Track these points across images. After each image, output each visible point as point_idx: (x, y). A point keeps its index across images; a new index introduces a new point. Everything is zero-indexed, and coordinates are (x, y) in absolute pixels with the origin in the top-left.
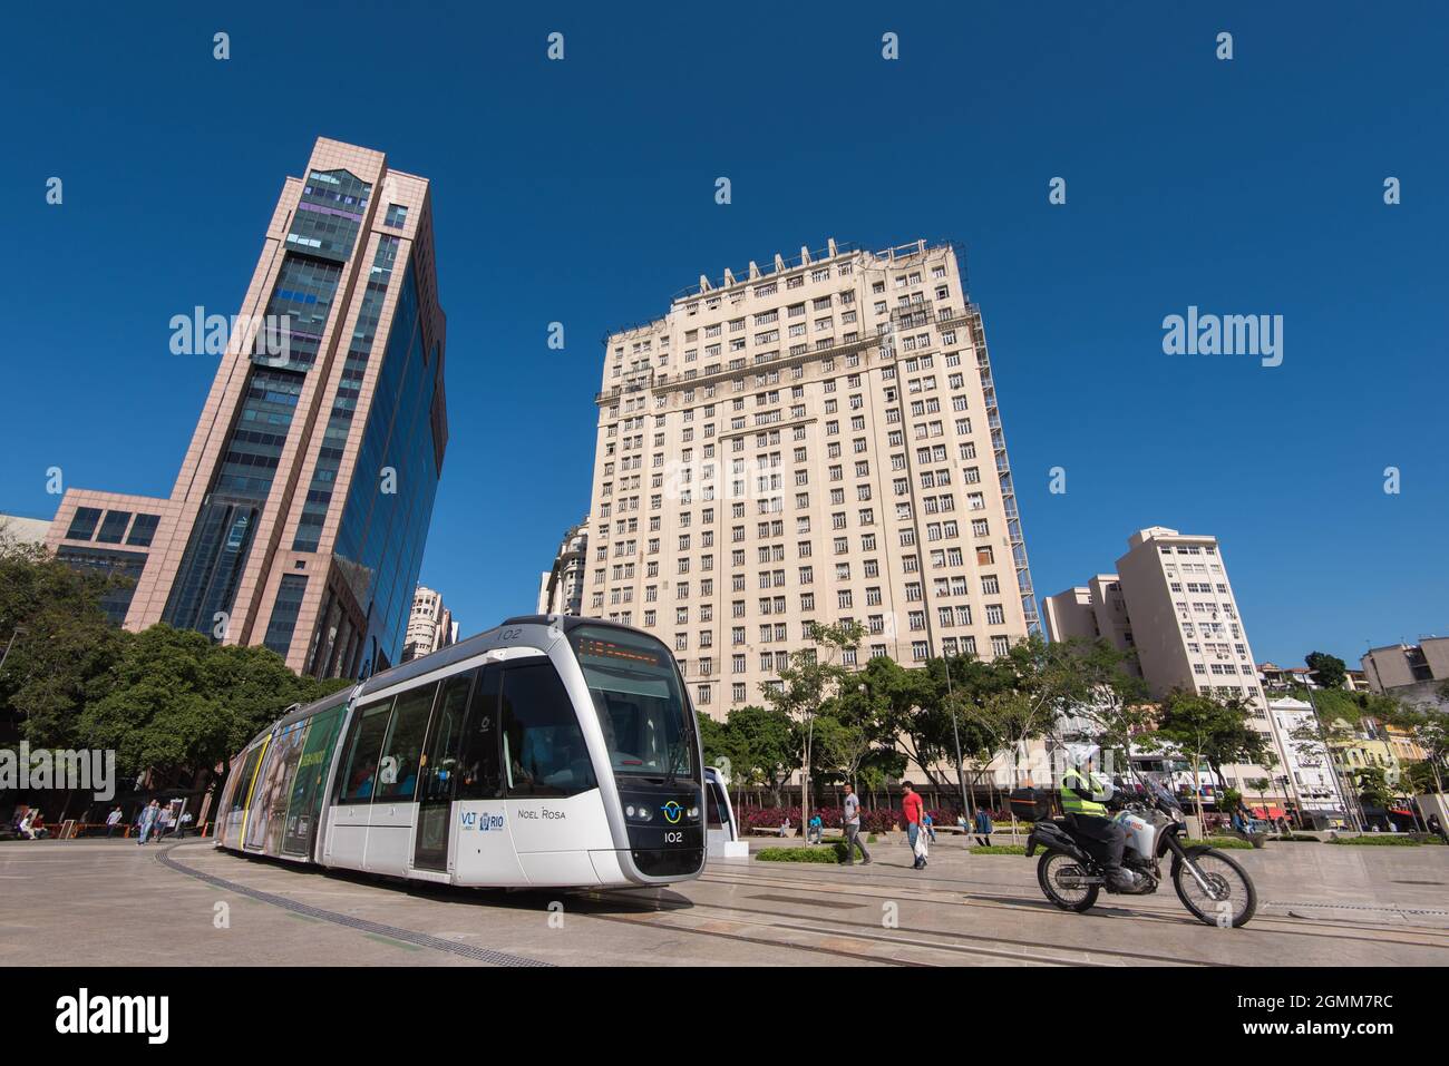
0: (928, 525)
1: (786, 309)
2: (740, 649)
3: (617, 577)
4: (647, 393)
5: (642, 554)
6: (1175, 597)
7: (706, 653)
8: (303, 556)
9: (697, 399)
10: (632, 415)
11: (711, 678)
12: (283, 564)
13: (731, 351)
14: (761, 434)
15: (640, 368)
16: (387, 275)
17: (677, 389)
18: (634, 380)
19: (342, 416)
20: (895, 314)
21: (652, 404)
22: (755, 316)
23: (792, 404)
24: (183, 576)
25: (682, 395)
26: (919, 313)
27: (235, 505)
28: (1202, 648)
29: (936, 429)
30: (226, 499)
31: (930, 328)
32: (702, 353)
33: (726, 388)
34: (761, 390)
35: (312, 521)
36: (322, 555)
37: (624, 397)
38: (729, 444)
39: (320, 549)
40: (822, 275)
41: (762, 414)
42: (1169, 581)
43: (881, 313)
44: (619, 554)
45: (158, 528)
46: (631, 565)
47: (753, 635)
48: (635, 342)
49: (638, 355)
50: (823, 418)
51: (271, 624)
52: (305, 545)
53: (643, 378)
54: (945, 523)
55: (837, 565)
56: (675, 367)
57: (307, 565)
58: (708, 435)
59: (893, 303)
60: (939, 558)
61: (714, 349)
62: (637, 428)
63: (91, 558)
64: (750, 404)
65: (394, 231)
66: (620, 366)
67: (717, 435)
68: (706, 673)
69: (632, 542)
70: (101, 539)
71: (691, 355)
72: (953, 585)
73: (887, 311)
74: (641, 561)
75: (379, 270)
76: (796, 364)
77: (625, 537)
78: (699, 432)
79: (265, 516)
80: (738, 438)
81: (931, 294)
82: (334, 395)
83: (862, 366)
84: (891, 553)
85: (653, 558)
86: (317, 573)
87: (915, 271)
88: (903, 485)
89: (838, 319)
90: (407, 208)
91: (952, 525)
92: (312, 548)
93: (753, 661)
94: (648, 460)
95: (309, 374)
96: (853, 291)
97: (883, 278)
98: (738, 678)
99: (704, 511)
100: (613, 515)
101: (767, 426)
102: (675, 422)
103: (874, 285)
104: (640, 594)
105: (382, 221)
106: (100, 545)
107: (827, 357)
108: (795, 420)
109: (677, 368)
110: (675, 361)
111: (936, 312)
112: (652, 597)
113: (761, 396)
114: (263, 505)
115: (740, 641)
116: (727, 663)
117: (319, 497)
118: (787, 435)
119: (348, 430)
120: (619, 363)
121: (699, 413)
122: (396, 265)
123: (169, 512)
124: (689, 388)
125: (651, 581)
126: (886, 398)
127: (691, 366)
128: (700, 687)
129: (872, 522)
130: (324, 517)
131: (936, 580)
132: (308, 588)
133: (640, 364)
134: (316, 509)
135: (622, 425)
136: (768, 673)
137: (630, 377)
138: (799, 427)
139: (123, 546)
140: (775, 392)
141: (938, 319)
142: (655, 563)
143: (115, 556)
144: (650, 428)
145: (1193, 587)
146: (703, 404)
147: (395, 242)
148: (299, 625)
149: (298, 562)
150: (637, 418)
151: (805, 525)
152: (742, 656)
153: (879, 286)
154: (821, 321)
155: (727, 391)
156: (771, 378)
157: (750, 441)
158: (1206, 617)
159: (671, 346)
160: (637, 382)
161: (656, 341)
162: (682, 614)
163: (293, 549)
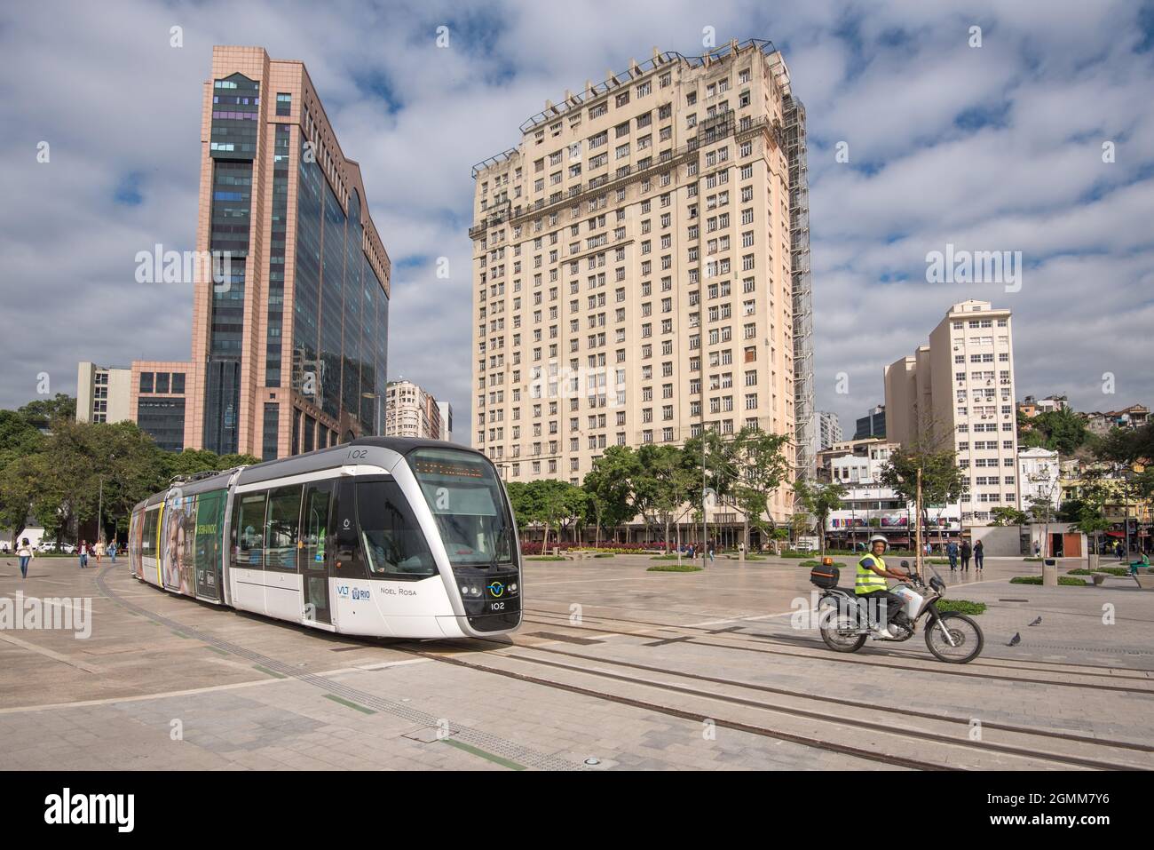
0: (710, 331)
1: (615, 129)
2: (575, 434)
3: (493, 384)
4: (506, 225)
5: (508, 365)
6: (956, 368)
7: (553, 437)
8: (273, 390)
9: (544, 228)
10: (496, 247)
11: (556, 455)
12: (262, 397)
13: (571, 177)
14: (591, 257)
15: (501, 201)
16: (286, 162)
17: (529, 219)
18: (496, 214)
19: (277, 286)
20: (702, 128)
21: (510, 235)
22: (589, 139)
23: (616, 227)
24: (208, 410)
25: (534, 225)
26: (721, 125)
27: (225, 361)
28: (970, 411)
29: (724, 244)
30: (219, 357)
31: (729, 141)
32: (548, 182)
33: (565, 216)
34: (592, 216)
35: (273, 365)
36: (284, 388)
37: (490, 230)
38: (568, 267)
39: (282, 385)
40: (646, 90)
41: (593, 238)
42: (954, 354)
43: (691, 127)
44: (493, 366)
45: (186, 381)
46: (501, 374)
47: (584, 424)
48: (496, 176)
49: (499, 188)
50: (639, 238)
51: (265, 435)
52: (273, 382)
53: (503, 211)
54: (723, 329)
55: (644, 368)
56: (527, 198)
57: (276, 396)
58: (554, 260)
59: (703, 115)
60: (714, 359)
61: (557, 176)
62: (501, 258)
63: (156, 403)
64: (584, 228)
65: (284, 120)
66: (486, 201)
67: (559, 261)
68: (554, 452)
69: (501, 356)
70: (158, 391)
71: (539, 185)
72: (722, 380)
73: (696, 125)
74: (508, 371)
75: (279, 158)
76: (620, 187)
77: (497, 352)
78: (546, 258)
79: (243, 367)
80: (574, 262)
81: (735, 103)
82: (269, 270)
83: (672, 186)
84: (682, 355)
85: (517, 368)
86: (283, 401)
87: (724, 77)
88: (695, 296)
89: (656, 137)
90: (290, 94)
91: (728, 330)
92: (277, 384)
93: (584, 443)
94: (510, 286)
95: (248, 259)
96: (670, 104)
97: (695, 89)
98: (574, 455)
99: (551, 327)
100: (487, 334)
101: (596, 249)
102: (529, 250)
103: (688, 96)
104: (510, 396)
105: (274, 112)
106: (158, 395)
107: (645, 179)
108: (617, 243)
109: (529, 198)
110: (527, 192)
111: (738, 123)
112: (517, 398)
113: (592, 221)
114: (240, 358)
115: (575, 428)
116: (567, 444)
117: (274, 348)
118: (611, 256)
119: (283, 296)
120: (485, 198)
121: (546, 241)
122: (291, 151)
123: (189, 370)
124: (538, 218)
125: (517, 386)
126: (689, 215)
127: (539, 195)
128: (550, 461)
129: (670, 331)
130: (280, 362)
131: (711, 377)
132: (280, 411)
133: (501, 198)
134: (274, 358)
135: (490, 256)
136: (593, 450)
137: (493, 211)
138: (620, 248)
139: (170, 395)
140: (603, 216)
141: (738, 130)
142: (518, 372)
143: (168, 401)
144: (510, 257)
145: (975, 359)
146: (550, 232)
147: (286, 128)
148: (280, 435)
149: (271, 394)
150: (499, 249)
151: (621, 336)
152: (576, 439)
153: (692, 97)
154: (642, 140)
155: (567, 218)
156: (600, 202)
157: (583, 264)
158: (982, 384)
159: (524, 177)
160: (499, 216)
161: (512, 174)
162: (538, 410)
163: (267, 386)
